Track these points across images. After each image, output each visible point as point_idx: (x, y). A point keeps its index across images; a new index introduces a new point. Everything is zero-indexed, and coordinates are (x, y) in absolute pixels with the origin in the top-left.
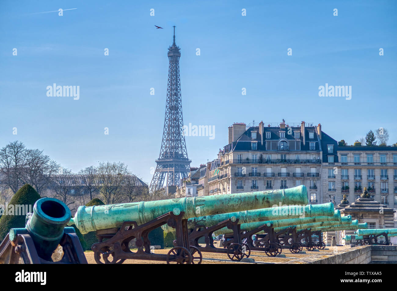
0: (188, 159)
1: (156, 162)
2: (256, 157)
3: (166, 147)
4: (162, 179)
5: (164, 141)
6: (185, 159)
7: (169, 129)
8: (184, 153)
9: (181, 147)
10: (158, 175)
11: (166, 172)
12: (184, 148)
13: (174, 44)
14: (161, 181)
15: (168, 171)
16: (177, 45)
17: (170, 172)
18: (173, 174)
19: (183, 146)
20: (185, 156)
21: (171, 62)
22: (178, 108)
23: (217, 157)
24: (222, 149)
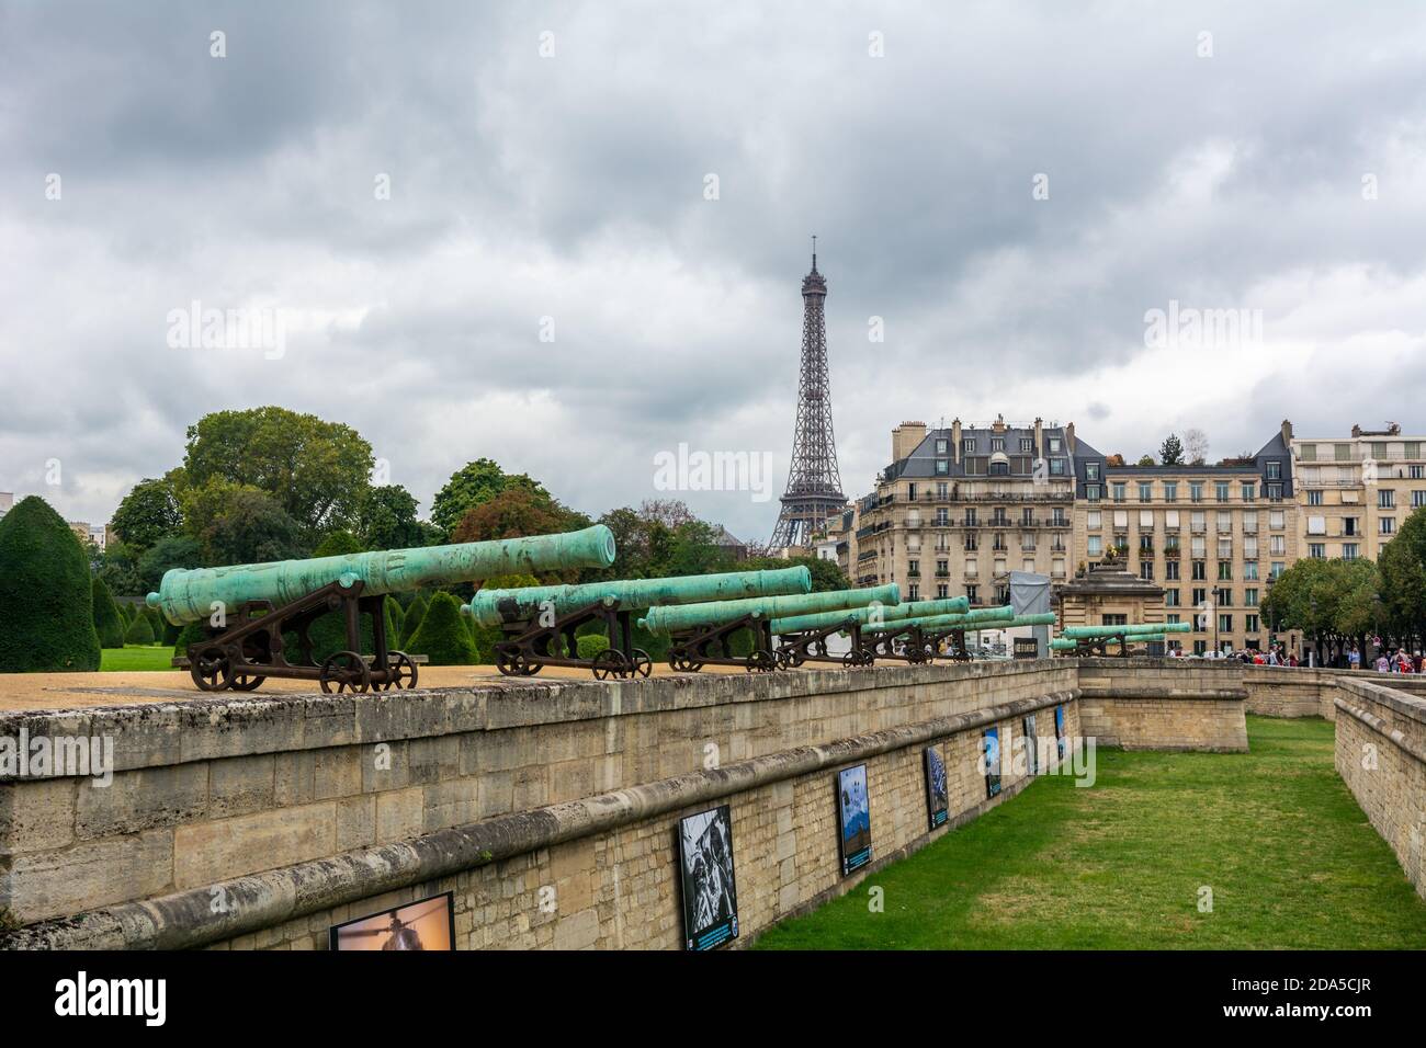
0: (841, 495)
1: (782, 500)
2: (945, 490)
3: (799, 472)
4: (791, 533)
5: (796, 460)
6: (836, 494)
7: (805, 437)
8: (835, 483)
9: (829, 471)
10: (785, 526)
11: (799, 520)
12: (834, 474)
13: (814, 271)
14: (790, 537)
15: (804, 517)
16: (820, 272)
17: (807, 520)
18: (813, 523)
19: (833, 469)
20: (837, 488)
21: (809, 306)
22: (822, 395)
23: (873, 490)
24: (882, 474)
